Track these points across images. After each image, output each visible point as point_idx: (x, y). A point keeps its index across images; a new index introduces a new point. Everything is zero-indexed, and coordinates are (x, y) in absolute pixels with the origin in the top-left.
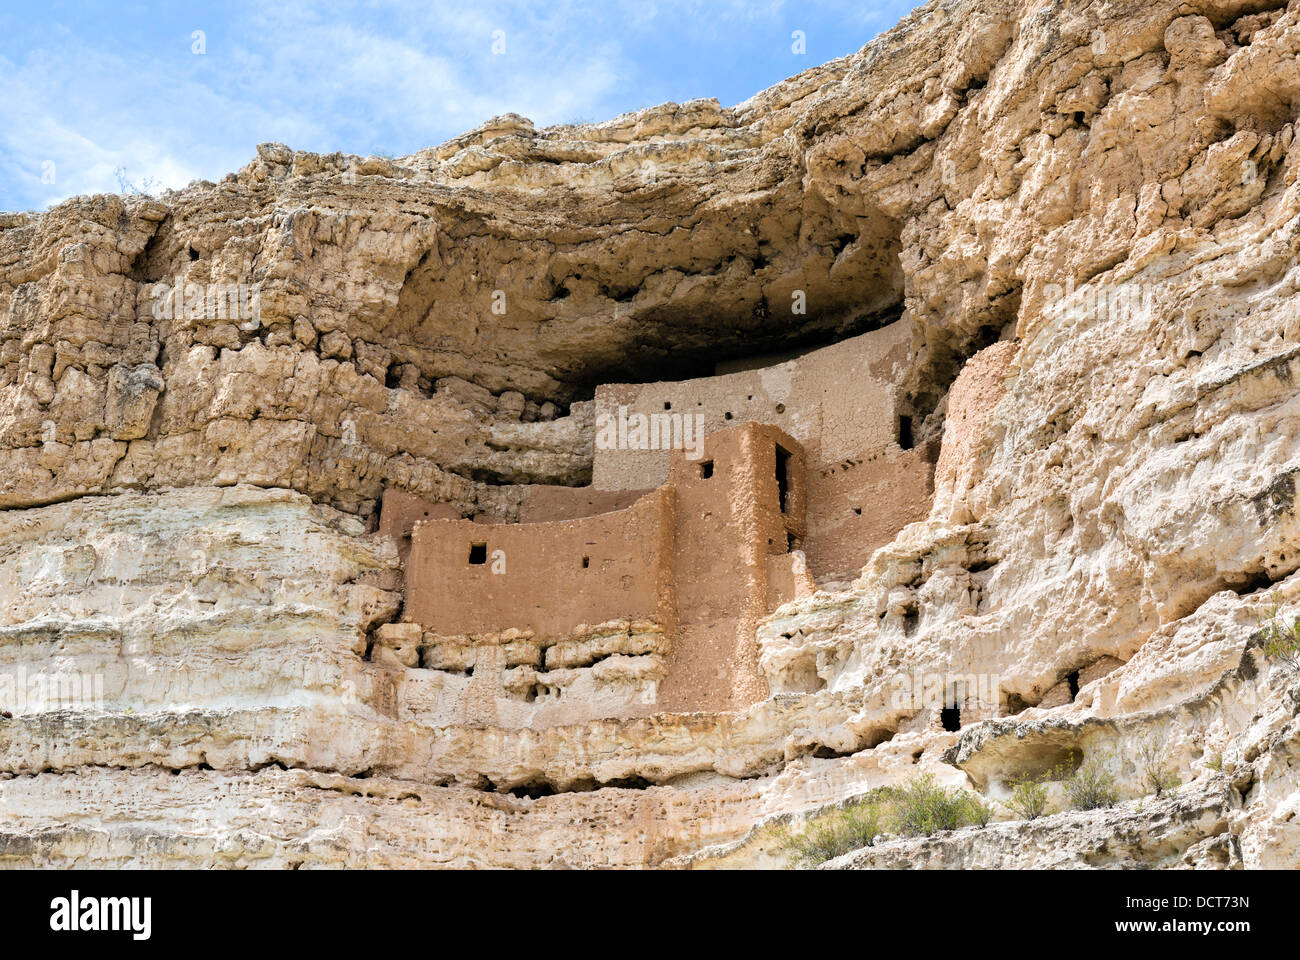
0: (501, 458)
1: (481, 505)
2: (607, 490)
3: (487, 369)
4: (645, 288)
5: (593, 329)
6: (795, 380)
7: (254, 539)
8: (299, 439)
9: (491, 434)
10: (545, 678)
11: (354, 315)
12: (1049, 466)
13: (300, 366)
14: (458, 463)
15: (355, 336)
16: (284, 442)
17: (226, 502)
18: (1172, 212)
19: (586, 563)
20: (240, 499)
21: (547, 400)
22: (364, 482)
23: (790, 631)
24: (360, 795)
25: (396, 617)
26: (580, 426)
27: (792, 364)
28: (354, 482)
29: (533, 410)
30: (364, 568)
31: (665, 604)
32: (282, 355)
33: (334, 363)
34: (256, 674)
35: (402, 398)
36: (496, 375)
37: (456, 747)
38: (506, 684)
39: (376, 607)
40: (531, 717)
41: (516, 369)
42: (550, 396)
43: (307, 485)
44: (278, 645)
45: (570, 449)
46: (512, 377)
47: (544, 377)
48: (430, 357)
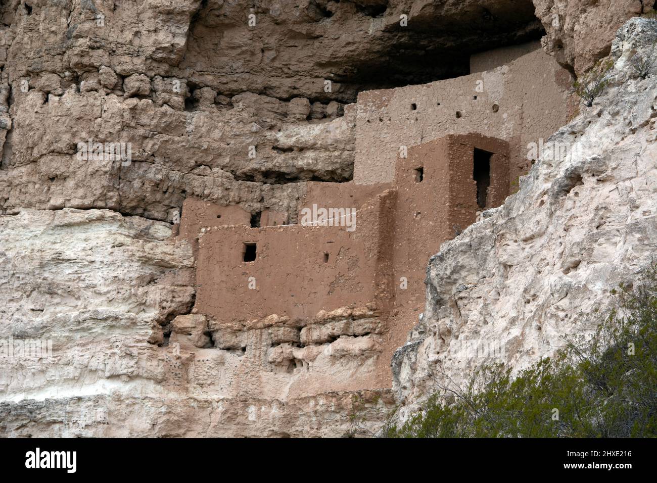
0: (284, 160)
1: (266, 203)
2: (364, 184)
3: (275, 82)
5: (354, 43)
6: (507, 82)
7: (73, 256)
8: (107, 169)
9: (277, 140)
10: (299, 354)
11: (150, 57)
13: (105, 108)
14: (248, 168)
15: (153, 74)
16: (97, 171)
17: (56, 222)
19: (326, 258)
20: (66, 221)
21: (330, 100)
22: (167, 195)
25: (188, 308)
26: (351, 125)
27: (505, 68)
28: (159, 196)
29: (319, 110)
31: (382, 292)
32: (91, 100)
33: (135, 101)
34: (70, 369)
35: (197, 119)
36: (283, 86)
37: (226, 417)
38: (271, 360)
39: (172, 301)
40: (288, 386)
41: (300, 79)
42: (333, 96)
43: (120, 202)
44: (87, 344)
45: (342, 146)
46: (298, 86)
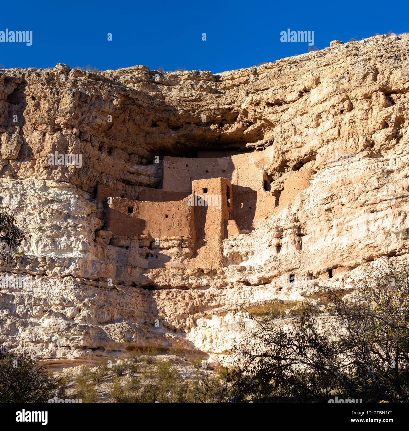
0: (132, 177)
1: (127, 192)
2: (167, 191)
3: (128, 147)
4: (182, 127)
5: (164, 138)
6: (229, 163)
9: (129, 168)
10: (152, 252)
11: (92, 127)
12: (326, 210)
14: (119, 177)
15: (91, 134)
17: (47, 185)
18: (369, 145)
19: (166, 217)
20: (52, 185)
21: (144, 157)
22: (92, 182)
23: (233, 245)
24: (98, 287)
25: (104, 228)
26: (157, 168)
27: (228, 158)
28: (88, 182)
30: (93, 211)
31: (193, 232)
33: (85, 143)
35: (103, 155)
36: (130, 148)
37: (126, 273)
38: (140, 253)
39: (98, 225)
40: (148, 264)
41: (137, 147)
42: (145, 157)
43: (74, 182)
45: (153, 175)
46: (135, 150)
47: (146, 151)
48: (111, 141)
